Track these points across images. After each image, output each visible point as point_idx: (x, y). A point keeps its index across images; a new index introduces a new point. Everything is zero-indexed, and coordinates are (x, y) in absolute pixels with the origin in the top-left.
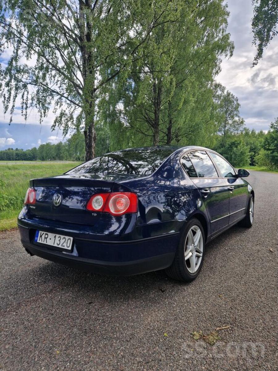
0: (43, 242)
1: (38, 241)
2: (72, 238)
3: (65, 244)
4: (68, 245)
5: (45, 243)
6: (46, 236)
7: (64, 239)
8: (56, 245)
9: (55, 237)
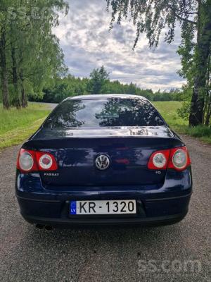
0: (88, 213)
1: (78, 213)
2: (134, 201)
3: (126, 209)
4: (131, 209)
5: (92, 213)
6: (92, 205)
7: (123, 204)
8: (111, 212)
9: (108, 203)
